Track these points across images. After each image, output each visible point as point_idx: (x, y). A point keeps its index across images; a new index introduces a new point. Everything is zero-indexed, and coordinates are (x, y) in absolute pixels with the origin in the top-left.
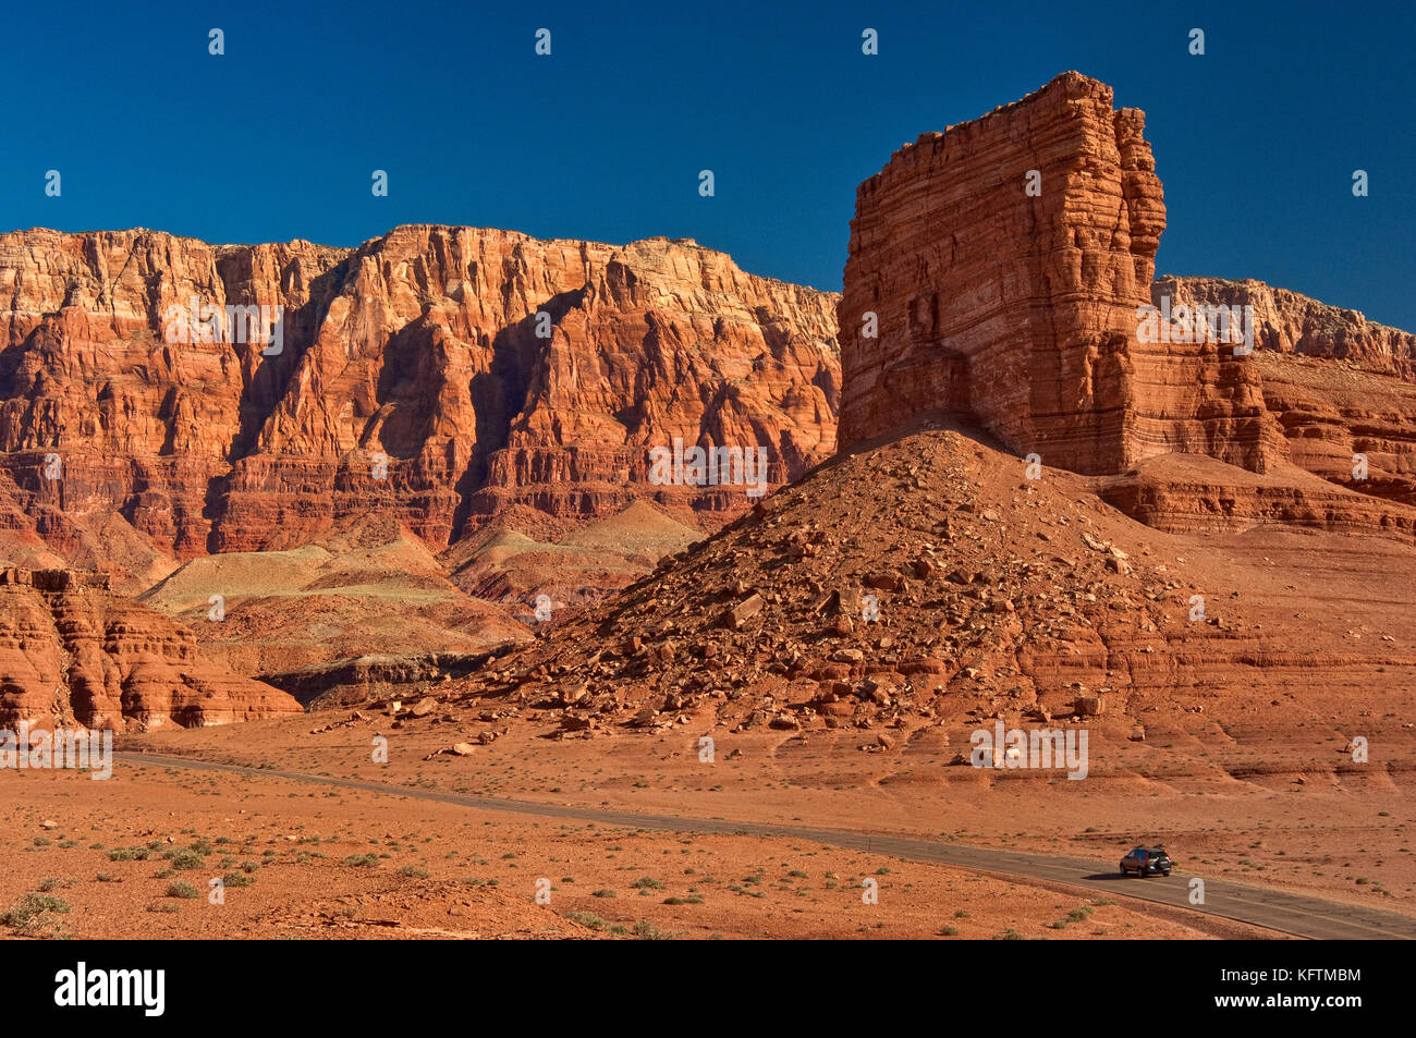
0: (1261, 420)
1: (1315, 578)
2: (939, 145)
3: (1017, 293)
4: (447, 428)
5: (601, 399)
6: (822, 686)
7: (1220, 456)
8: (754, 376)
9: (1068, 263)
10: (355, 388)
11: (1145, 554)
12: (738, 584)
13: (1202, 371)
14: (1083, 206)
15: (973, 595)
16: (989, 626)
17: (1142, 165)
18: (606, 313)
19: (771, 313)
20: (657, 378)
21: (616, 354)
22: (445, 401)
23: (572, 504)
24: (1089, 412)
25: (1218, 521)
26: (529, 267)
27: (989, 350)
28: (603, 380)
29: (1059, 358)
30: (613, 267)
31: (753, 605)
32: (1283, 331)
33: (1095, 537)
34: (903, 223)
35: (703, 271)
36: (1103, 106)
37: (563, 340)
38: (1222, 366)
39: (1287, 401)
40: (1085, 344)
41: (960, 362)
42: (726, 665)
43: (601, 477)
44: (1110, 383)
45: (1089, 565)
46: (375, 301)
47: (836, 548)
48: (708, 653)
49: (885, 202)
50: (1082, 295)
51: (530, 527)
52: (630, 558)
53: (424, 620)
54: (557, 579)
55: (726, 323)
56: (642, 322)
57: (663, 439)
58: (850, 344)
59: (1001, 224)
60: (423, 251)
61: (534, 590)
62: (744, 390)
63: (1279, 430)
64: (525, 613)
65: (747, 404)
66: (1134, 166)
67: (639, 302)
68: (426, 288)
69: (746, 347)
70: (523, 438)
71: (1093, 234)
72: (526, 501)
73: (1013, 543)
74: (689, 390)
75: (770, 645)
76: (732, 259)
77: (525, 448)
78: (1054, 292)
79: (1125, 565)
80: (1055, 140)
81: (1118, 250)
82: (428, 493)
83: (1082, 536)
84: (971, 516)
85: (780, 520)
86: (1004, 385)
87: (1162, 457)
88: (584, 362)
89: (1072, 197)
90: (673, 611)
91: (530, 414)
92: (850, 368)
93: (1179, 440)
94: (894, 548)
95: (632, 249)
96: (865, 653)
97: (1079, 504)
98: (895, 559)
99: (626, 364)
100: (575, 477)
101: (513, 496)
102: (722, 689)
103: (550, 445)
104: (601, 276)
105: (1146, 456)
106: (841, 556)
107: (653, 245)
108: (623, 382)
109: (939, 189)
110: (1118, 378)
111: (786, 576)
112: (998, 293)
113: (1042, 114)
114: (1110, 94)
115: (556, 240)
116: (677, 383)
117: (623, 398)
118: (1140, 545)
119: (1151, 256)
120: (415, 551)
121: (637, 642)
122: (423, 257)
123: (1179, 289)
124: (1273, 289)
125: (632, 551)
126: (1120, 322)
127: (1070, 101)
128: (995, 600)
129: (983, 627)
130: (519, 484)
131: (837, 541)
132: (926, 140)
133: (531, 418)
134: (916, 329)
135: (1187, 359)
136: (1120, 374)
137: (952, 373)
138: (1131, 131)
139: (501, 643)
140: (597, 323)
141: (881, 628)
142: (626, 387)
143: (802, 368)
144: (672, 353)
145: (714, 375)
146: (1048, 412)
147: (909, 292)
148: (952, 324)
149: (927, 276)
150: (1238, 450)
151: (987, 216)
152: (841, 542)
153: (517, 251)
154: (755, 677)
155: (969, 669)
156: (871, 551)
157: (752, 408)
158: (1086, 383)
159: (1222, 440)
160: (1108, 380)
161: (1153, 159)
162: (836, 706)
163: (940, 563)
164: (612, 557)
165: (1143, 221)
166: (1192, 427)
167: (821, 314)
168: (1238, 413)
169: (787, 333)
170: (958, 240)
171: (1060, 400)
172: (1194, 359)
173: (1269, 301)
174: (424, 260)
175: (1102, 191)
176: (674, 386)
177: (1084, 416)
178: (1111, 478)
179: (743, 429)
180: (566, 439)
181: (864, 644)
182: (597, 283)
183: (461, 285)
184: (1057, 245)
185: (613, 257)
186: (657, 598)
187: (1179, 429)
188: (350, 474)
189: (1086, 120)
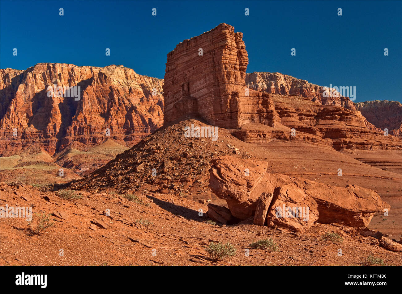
0: (273, 113)
1: (286, 153)
2: (188, 43)
3: (210, 82)
4: (54, 120)
5: (98, 111)
6: (160, 186)
7: (263, 123)
8: (141, 103)
9: (223, 74)
10: (27, 110)
11: (243, 149)
12: (138, 161)
13: (258, 101)
14: (227, 59)
15: (199, 161)
16: (203, 169)
17: (242, 47)
18: (98, 86)
19: (145, 85)
20: (113, 105)
21: (102, 98)
22: (53, 113)
23: (90, 141)
24: (229, 113)
25: (262, 140)
26: (76, 74)
27: (203, 97)
28: (98, 106)
29: (221, 99)
30: (100, 74)
31: (142, 166)
32: (286, 87)
33: (230, 145)
34: (180, 64)
35: (126, 74)
36: (232, 32)
37: (86, 94)
38: (263, 100)
39: (282, 107)
40: (228, 95)
41: (195, 100)
42: (135, 182)
43: (98, 133)
44: (234, 105)
45: (229, 152)
46: (32, 85)
47: (163, 151)
48: (130, 179)
49: (175, 58)
50: (227, 82)
51: (79, 148)
52: (107, 155)
53: (49, 174)
54: (87, 161)
55: (132, 89)
56: (108, 89)
57: (116, 121)
58: (166, 96)
59: (205, 64)
60: (45, 70)
61: (80, 165)
62: (138, 107)
63: (278, 116)
64: (78, 171)
65: (139, 111)
66: (240, 48)
67: (108, 83)
68: (46, 81)
69: (138, 95)
70: (76, 123)
71: (230, 66)
72: (77, 140)
73: (209, 147)
74: (123, 108)
75: (147, 176)
76: (134, 71)
77: (76, 125)
78: (219, 82)
79: (238, 152)
80: (219, 41)
81: (236, 70)
82: (49, 139)
83: (227, 145)
84: (199, 141)
85: (148, 144)
86: (207, 106)
87: (248, 124)
88: (93, 101)
89: (224, 56)
90: (121, 168)
91: (78, 116)
92: (166, 103)
93: (252, 119)
94: (178, 150)
95: (105, 68)
96: (171, 177)
97: (226, 137)
98: (179, 153)
99: (105, 101)
100: (91, 133)
101: (74, 139)
102: (134, 188)
103: (84, 124)
104: (97, 76)
105: (244, 124)
106: (165, 152)
107: (111, 67)
108: (104, 106)
109: (189, 54)
110: (236, 104)
111: (150, 158)
112: (205, 82)
113: (216, 34)
114: (234, 29)
115: (84, 66)
116: (119, 106)
117: (104, 111)
118: (242, 147)
119: (245, 71)
120: (45, 156)
121: (111, 177)
122: (45, 72)
123: (258, 76)
124: (283, 75)
125: (108, 153)
126: (237, 89)
127: (223, 31)
128: (205, 162)
129: (201, 169)
130: (75, 135)
131: (164, 149)
132: (185, 41)
133: (78, 117)
134: (183, 92)
135: (254, 98)
136: (237, 102)
137: (193, 103)
138: (239, 38)
139: (72, 180)
140: (96, 90)
141: (175, 171)
142: (105, 107)
143: (154, 101)
144: (117, 97)
145: (129, 103)
146: (218, 113)
147: (182, 82)
148: (193, 90)
149: (186, 78)
150: (267, 122)
151: (202, 62)
152: (165, 149)
153: (72, 70)
154: (143, 184)
155: (198, 180)
156: (172, 151)
157: (140, 112)
158: (228, 105)
159: (263, 119)
160: (234, 104)
161: (245, 46)
162: (164, 191)
163: (190, 153)
164: (102, 155)
165: (242, 62)
166: (256, 116)
167: (159, 85)
168: (267, 112)
169: (150, 91)
170: (194, 68)
171: (221, 110)
172: (256, 98)
173: (282, 78)
174: (46, 73)
175: (232, 54)
176: (118, 107)
177: (228, 114)
178: (235, 130)
179: (138, 118)
180: (88, 123)
181: (171, 175)
182: (95, 78)
183: (56, 80)
184: (220, 69)
185: (100, 71)
186: (116, 165)
187: (252, 116)
188: (26, 134)
189: (227, 36)
